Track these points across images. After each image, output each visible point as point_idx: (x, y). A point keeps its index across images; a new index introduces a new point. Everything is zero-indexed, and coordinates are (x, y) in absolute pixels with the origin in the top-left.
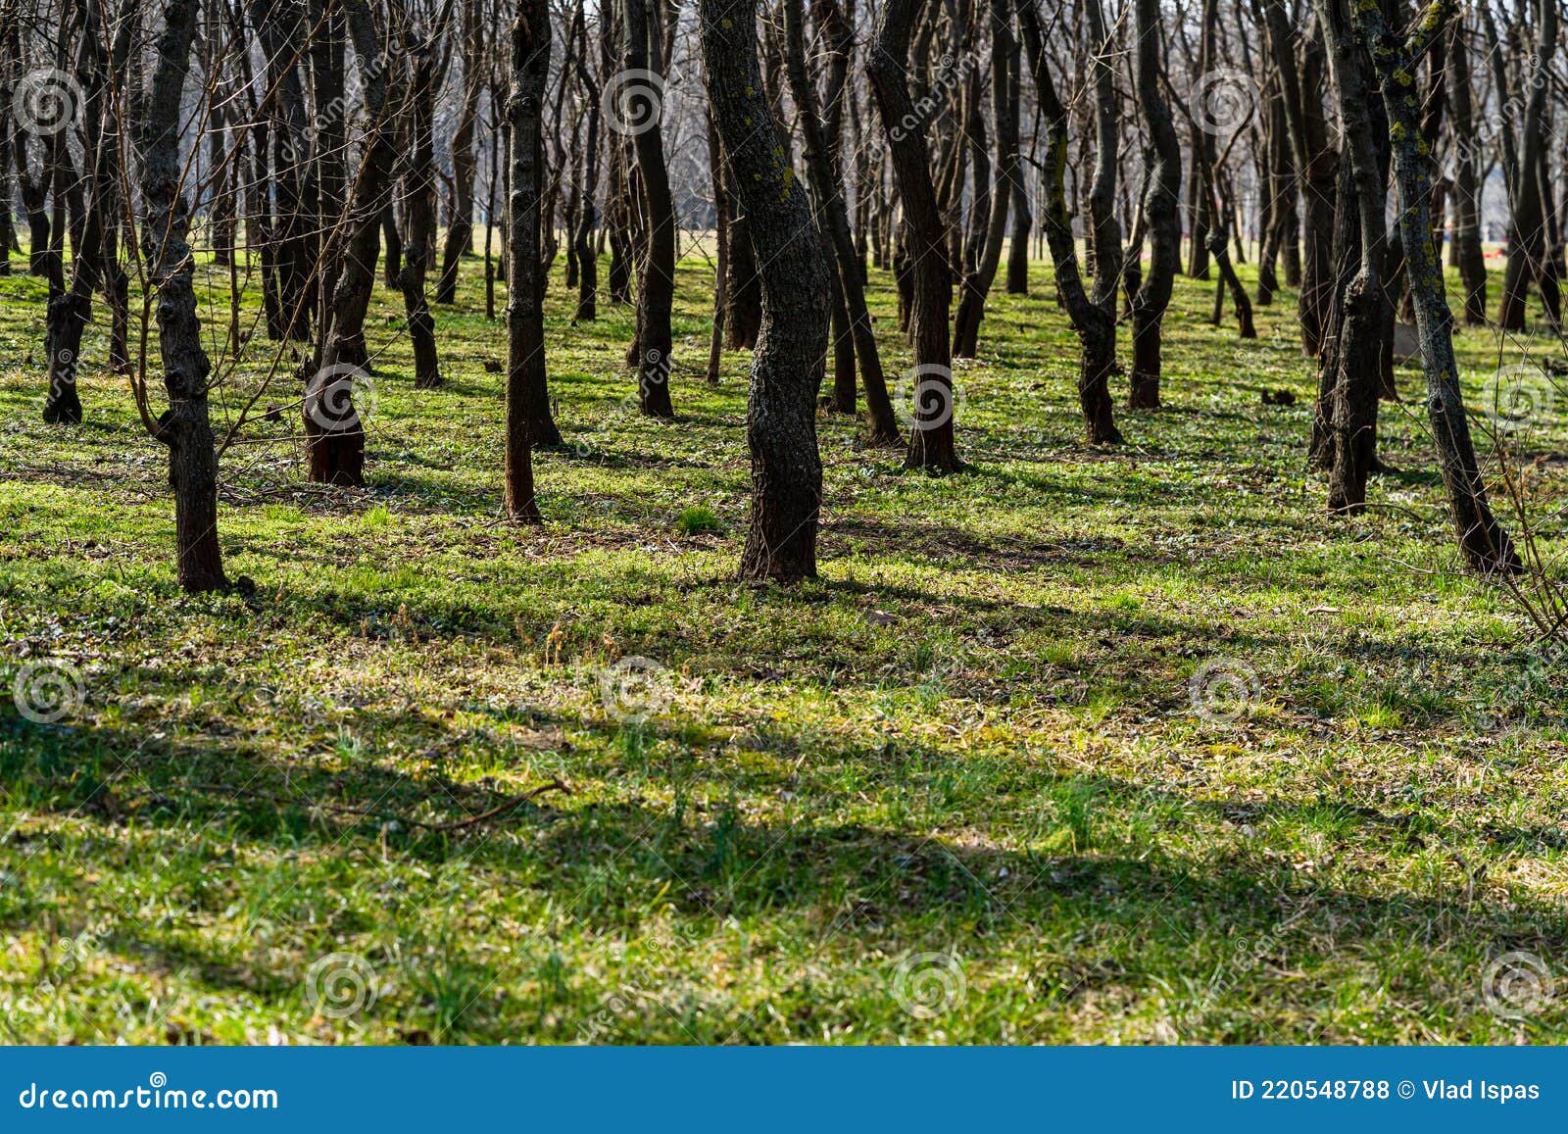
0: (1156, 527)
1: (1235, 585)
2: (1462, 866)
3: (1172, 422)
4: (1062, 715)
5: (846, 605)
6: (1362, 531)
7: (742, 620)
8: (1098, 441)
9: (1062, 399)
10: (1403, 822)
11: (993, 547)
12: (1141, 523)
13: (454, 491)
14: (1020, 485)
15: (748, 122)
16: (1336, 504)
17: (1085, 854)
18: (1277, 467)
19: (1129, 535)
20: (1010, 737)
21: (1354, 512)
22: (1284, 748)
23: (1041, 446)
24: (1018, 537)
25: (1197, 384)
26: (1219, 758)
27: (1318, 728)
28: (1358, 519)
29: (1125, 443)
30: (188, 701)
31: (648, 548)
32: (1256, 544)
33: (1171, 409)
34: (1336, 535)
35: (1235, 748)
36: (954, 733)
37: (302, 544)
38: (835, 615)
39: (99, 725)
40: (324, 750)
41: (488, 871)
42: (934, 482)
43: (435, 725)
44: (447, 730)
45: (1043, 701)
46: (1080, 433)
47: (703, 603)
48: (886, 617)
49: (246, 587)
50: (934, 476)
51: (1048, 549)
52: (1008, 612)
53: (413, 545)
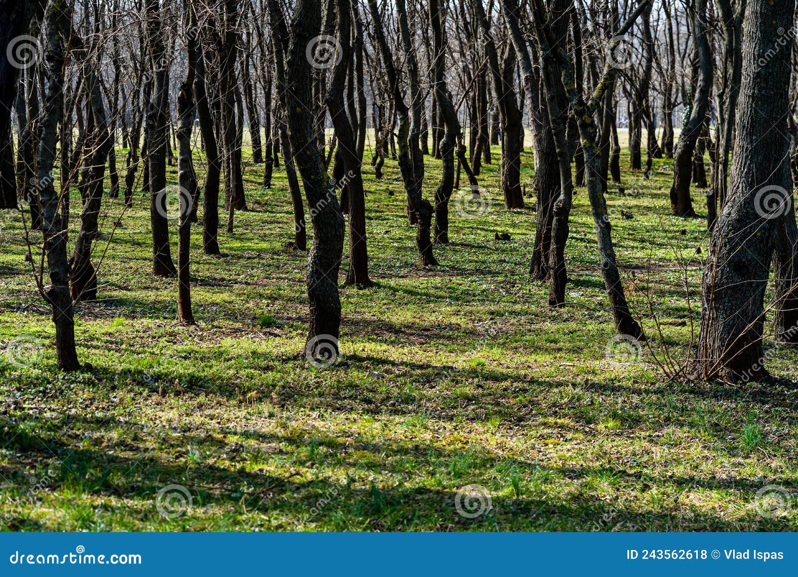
0: (473, 317)
1: (521, 350)
2: (668, 496)
3: (456, 251)
4: (477, 426)
5: (359, 368)
6: (565, 316)
7: (316, 378)
8: (426, 264)
9: (400, 238)
10: (638, 476)
11: (403, 329)
12: (465, 315)
13: (141, 303)
14: (401, 292)
15: (308, 153)
16: (552, 303)
17: (520, 497)
18: (516, 280)
19: (461, 321)
20: (462, 439)
21: (560, 307)
22: (576, 440)
23: (400, 267)
24: (413, 324)
25: (462, 228)
26: (551, 446)
27: (587, 429)
28: (562, 310)
29: (439, 265)
30: (115, 435)
31: (250, 336)
32: (520, 325)
33: (453, 244)
34: (554, 319)
35: (556, 441)
36: (438, 438)
37: (92, 339)
38: (355, 373)
39: (81, 448)
40: (182, 456)
41: (287, 515)
42: (361, 292)
43: (220, 442)
44: (227, 444)
45: (468, 419)
46: (416, 258)
47: (294, 369)
48: (378, 375)
49: (89, 368)
50: (360, 289)
51: (428, 330)
52: (430, 370)
53: (142, 338)
